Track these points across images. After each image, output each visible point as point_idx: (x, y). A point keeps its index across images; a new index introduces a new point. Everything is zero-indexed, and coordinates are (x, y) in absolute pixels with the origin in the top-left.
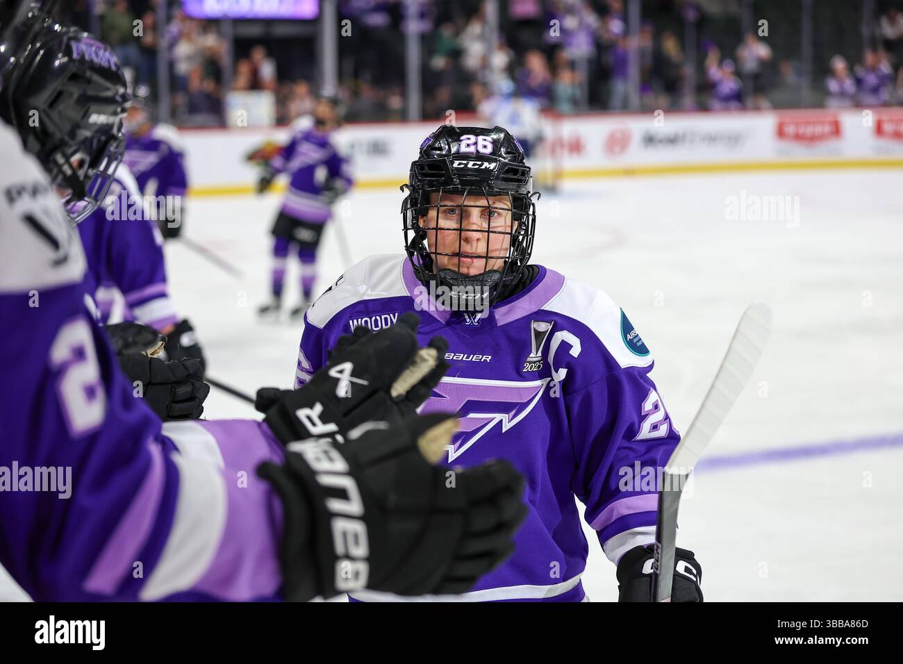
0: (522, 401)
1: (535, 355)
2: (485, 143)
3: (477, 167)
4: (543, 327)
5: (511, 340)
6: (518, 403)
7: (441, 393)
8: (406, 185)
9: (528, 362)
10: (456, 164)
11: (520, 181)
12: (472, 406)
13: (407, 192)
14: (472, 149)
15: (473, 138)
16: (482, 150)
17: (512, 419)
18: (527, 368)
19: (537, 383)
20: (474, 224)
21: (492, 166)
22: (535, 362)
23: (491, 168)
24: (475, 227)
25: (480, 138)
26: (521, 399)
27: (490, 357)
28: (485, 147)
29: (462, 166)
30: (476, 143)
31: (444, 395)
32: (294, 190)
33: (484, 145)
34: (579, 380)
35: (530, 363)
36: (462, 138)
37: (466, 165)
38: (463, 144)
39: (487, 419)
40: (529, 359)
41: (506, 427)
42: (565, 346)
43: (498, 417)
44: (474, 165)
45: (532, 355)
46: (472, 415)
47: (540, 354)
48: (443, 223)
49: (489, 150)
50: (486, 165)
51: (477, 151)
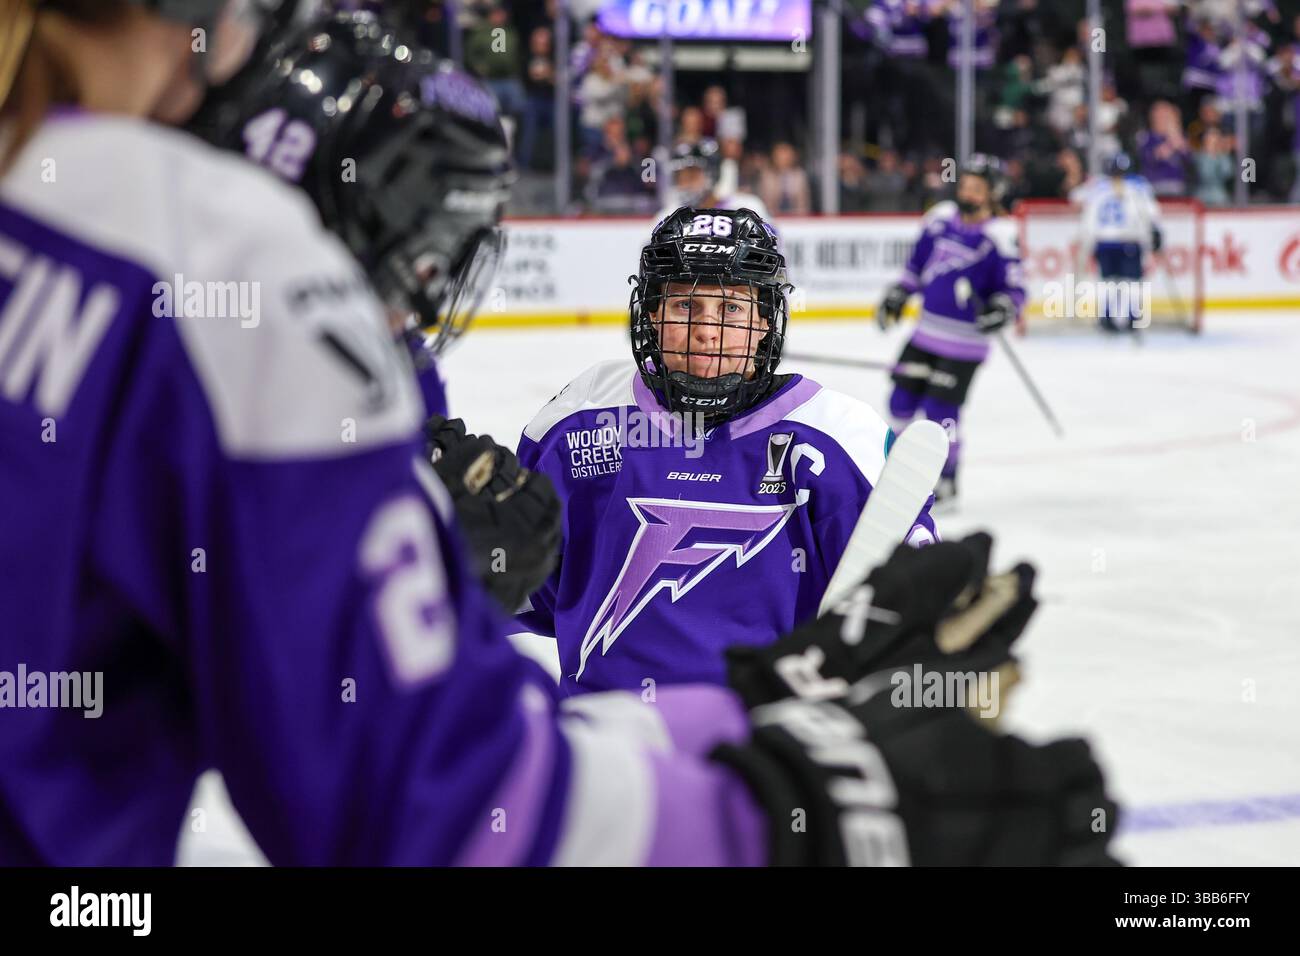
0: (759, 529)
1: (773, 474)
2: (723, 224)
3: (711, 251)
4: (781, 439)
5: (746, 457)
6: (754, 532)
7: (661, 519)
8: (634, 277)
9: (765, 482)
10: (687, 248)
11: (766, 268)
12: (697, 535)
13: (635, 284)
14: (707, 231)
15: (708, 218)
16: (718, 232)
17: (747, 552)
18: (764, 489)
19: (778, 508)
20: (708, 316)
21: (730, 250)
22: (774, 483)
23: (729, 252)
24: (710, 321)
25: (717, 219)
26: (757, 526)
27: (720, 476)
28: (722, 228)
29: (694, 250)
30: (711, 224)
31: (665, 521)
32: (928, 315)
33: (722, 226)
34: (823, 505)
35: (768, 483)
36: (696, 218)
37: (699, 249)
38: (697, 225)
39: (717, 550)
40: (765, 479)
41: (741, 561)
42: (806, 461)
43: (730, 548)
44: (708, 248)
45: (768, 474)
46: (697, 546)
47: (779, 472)
48: (670, 317)
49: (727, 231)
50: (722, 248)
51: (713, 234)
